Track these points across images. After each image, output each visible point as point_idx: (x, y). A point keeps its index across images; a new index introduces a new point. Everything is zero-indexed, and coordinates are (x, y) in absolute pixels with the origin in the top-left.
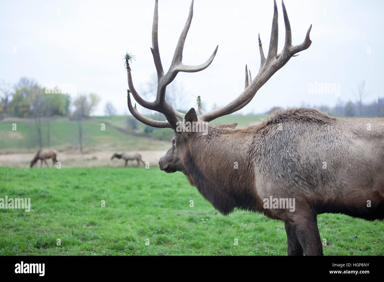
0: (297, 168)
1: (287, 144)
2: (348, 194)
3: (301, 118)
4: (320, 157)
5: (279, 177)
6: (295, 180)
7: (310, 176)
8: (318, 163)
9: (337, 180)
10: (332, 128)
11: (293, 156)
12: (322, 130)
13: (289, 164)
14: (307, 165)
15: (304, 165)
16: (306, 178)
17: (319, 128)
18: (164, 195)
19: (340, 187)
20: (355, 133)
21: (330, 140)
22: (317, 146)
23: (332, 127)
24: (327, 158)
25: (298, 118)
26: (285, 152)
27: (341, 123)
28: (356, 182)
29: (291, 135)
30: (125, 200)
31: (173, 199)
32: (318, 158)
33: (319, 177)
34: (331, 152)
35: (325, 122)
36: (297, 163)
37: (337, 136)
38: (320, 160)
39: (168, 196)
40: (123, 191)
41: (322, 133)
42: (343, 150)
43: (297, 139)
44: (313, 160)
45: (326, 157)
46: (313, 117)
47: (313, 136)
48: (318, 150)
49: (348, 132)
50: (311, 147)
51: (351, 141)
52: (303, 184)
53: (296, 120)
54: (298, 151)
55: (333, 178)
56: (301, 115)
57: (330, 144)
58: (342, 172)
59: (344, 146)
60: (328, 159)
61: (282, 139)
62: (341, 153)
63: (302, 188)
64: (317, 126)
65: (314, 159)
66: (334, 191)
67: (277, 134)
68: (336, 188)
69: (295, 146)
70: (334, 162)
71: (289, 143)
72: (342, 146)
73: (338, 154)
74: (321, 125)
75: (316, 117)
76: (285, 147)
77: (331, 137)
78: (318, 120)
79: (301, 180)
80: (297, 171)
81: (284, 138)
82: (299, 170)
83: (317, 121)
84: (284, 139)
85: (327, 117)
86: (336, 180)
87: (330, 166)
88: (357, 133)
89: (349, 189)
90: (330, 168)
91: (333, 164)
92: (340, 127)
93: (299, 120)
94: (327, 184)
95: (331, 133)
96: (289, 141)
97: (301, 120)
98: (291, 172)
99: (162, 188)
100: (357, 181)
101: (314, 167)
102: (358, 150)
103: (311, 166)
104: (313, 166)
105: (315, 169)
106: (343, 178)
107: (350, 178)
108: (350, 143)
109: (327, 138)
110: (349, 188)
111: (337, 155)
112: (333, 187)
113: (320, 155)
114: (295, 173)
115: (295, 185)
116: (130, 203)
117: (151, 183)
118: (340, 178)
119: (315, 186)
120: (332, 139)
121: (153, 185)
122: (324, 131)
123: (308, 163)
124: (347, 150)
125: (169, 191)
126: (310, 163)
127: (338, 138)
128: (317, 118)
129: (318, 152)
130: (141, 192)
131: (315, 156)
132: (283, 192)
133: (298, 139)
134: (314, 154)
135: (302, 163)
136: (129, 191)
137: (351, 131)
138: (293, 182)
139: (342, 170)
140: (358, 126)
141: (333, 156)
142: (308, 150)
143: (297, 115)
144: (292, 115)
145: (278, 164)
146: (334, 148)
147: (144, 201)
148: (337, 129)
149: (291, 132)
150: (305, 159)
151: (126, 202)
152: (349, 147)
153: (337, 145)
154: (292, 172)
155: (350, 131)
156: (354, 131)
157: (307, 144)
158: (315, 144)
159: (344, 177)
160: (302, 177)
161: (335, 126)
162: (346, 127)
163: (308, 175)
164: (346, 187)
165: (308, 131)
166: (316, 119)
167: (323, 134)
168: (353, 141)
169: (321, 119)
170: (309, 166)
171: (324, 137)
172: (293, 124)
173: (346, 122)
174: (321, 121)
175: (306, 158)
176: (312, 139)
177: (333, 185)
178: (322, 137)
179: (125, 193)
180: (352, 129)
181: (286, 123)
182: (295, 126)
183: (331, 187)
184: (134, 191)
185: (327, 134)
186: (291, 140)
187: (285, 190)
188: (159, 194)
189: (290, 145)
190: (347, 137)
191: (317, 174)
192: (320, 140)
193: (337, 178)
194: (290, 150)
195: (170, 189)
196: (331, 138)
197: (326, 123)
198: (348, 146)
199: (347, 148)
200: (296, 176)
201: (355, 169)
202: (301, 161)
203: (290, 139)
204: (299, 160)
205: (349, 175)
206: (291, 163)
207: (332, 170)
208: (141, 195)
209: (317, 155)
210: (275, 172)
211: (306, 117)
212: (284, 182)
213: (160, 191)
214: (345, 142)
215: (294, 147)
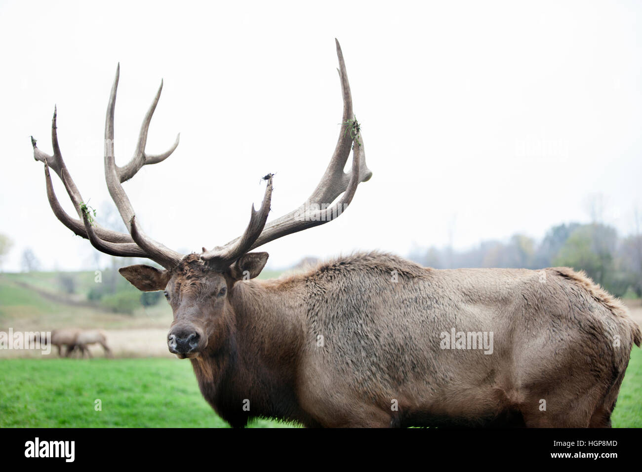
0: (375, 350)
1: (359, 309)
2: (454, 395)
3: (375, 267)
4: (410, 333)
5: (347, 363)
6: (372, 371)
7: (394, 364)
8: (408, 343)
9: (438, 371)
10: (427, 285)
11: (369, 330)
12: (410, 289)
13: (362, 342)
14: (390, 346)
15: (385, 346)
16: (387, 368)
17: (406, 286)
18: (121, 404)
19: (442, 383)
20: (464, 293)
21: (426, 306)
22: (405, 314)
23: (426, 283)
24: (422, 334)
25: (372, 267)
26: (356, 323)
27: (441, 278)
28: (468, 374)
29: (364, 295)
30: (54, 413)
31: (135, 411)
32: (408, 334)
33: (409, 366)
34: (429, 325)
35: (414, 275)
36: (375, 341)
37: (437, 298)
38: (411, 338)
39: (127, 406)
40: (51, 398)
41: (412, 293)
42: (447, 321)
43: (373, 303)
44: (399, 338)
45: (421, 332)
46: (395, 266)
47: (398, 299)
48: (407, 321)
49: (454, 292)
50: (396, 316)
51: (459, 307)
52: (382, 377)
53: (367, 270)
54: (375, 322)
55: (432, 369)
56: (377, 262)
57: (427, 312)
58: (447, 358)
59: (449, 314)
60: (425, 337)
61: (349, 301)
62: (444, 326)
63: (381, 385)
64: (403, 282)
65: (401, 336)
66: (432, 389)
67: (342, 292)
68: (436, 385)
69: (371, 312)
70: (433, 341)
71: (362, 308)
72: (446, 314)
73: (440, 328)
74: (407, 279)
75: (400, 267)
76: (355, 314)
77: (427, 299)
78: (403, 272)
79: (380, 372)
80: (375, 354)
81: (354, 300)
82: (377, 355)
83: (401, 273)
84: (352, 300)
85: (417, 267)
86: (436, 372)
87: (426, 347)
88: (469, 293)
89: (457, 386)
90: (427, 352)
91: (431, 345)
92: (440, 283)
93: (373, 269)
94: (421, 378)
95: (426, 294)
96: (362, 305)
97: (376, 269)
98: (365, 357)
99: (116, 392)
100: (470, 372)
101: (402, 350)
102: (472, 321)
103: (397, 348)
104: (399, 347)
105: (402, 352)
106: (448, 367)
107: (460, 368)
108: (459, 309)
109: (421, 301)
110: (457, 384)
111: (438, 329)
112: (431, 383)
113: (411, 329)
114: (371, 359)
115: (371, 379)
116: (62, 418)
117: (98, 385)
118: (442, 367)
119: (401, 382)
120: (429, 303)
121: (102, 388)
122: (414, 291)
123: (392, 343)
124: (454, 321)
125: (129, 398)
126: (395, 344)
127: (439, 301)
128: (402, 269)
129: (407, 324)
130: (81, 399)
131: (403, 330)
132: (351, 391)
133: (375, 302)
134: (401, 328)
135: (382, 343)
136: (60, 398)
137: (458, 289)
138: (369, 373)
139: (446, 354)
140: (468, 283)
141: (432, 332)
142: (391, 321)
143: (369, 260)
144: (362, 261)
145: (347, 341)
146: (434, 318)
147: (85, 414)
148: (435, 287)
149: (363, 290)
150: (386, 336)
151: (56, 417)
152: (457, 317)
153: (439, 314)
154: (367, 356)
155: (457, 291)
156: (464, 290)
157: (389, 311)
158: (402, 311)
159: (450, 366)
160: (381, 366)
161: (431, 282)
162: (450, 284)
163: (391, 362)
164: (452, 382)
165: (388, 288)
166: (400, 270)
167: (413, 295)
168: (462, 306)
169: (408, 270)
170: (393, 348)
171: (416, 299)
172: (364, 276)
173: (448, 275)
174: (407, 273)
175: (388, 335)
176: (395, 302)
177: (430, 380)
178: (412, 299)
179: (54, 401)
180: (460, 288)
181: (353, 274)
182: (368, 279)
183: (428, 383)
184: (70, 398)
185: (420, 295)
186: (364, 302)
187: (355, 387)
188: (111, 403)
189: (364, 311)
190: (453, 299)
191: (405, 361)
192: (409, 305)
193: (439, 368)
194: (364, 319)
195: (131, 395)
196: (427, 302)
197: (416, 276)
198: (455, 315)
199: (454, 318)
200: (373, 363)
201: (467, 353)
202: (381, 339)
203: (362, 301)
204: (378, 337)
205: (458, 363)
206: (366, 341)
207: (431, 354)
208: (81, 405)
209: (406, 329)
210: (341, 355)
211: (384, 265)
212: (354, 373)
213: (114, 398)
214: (450, 307)
215: (369, 315)
